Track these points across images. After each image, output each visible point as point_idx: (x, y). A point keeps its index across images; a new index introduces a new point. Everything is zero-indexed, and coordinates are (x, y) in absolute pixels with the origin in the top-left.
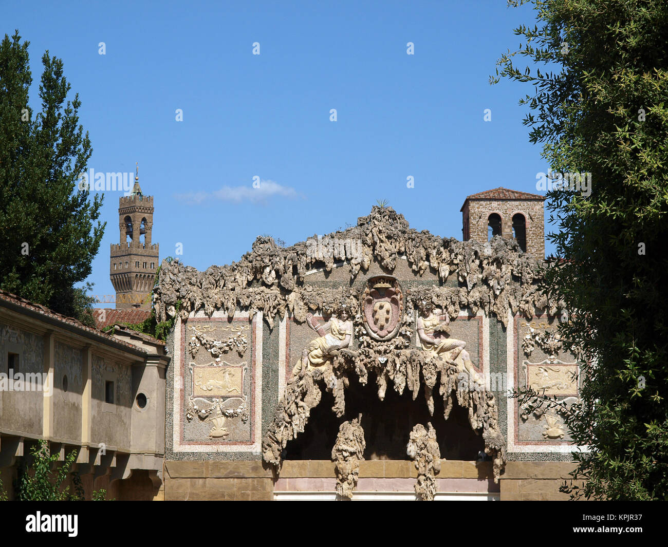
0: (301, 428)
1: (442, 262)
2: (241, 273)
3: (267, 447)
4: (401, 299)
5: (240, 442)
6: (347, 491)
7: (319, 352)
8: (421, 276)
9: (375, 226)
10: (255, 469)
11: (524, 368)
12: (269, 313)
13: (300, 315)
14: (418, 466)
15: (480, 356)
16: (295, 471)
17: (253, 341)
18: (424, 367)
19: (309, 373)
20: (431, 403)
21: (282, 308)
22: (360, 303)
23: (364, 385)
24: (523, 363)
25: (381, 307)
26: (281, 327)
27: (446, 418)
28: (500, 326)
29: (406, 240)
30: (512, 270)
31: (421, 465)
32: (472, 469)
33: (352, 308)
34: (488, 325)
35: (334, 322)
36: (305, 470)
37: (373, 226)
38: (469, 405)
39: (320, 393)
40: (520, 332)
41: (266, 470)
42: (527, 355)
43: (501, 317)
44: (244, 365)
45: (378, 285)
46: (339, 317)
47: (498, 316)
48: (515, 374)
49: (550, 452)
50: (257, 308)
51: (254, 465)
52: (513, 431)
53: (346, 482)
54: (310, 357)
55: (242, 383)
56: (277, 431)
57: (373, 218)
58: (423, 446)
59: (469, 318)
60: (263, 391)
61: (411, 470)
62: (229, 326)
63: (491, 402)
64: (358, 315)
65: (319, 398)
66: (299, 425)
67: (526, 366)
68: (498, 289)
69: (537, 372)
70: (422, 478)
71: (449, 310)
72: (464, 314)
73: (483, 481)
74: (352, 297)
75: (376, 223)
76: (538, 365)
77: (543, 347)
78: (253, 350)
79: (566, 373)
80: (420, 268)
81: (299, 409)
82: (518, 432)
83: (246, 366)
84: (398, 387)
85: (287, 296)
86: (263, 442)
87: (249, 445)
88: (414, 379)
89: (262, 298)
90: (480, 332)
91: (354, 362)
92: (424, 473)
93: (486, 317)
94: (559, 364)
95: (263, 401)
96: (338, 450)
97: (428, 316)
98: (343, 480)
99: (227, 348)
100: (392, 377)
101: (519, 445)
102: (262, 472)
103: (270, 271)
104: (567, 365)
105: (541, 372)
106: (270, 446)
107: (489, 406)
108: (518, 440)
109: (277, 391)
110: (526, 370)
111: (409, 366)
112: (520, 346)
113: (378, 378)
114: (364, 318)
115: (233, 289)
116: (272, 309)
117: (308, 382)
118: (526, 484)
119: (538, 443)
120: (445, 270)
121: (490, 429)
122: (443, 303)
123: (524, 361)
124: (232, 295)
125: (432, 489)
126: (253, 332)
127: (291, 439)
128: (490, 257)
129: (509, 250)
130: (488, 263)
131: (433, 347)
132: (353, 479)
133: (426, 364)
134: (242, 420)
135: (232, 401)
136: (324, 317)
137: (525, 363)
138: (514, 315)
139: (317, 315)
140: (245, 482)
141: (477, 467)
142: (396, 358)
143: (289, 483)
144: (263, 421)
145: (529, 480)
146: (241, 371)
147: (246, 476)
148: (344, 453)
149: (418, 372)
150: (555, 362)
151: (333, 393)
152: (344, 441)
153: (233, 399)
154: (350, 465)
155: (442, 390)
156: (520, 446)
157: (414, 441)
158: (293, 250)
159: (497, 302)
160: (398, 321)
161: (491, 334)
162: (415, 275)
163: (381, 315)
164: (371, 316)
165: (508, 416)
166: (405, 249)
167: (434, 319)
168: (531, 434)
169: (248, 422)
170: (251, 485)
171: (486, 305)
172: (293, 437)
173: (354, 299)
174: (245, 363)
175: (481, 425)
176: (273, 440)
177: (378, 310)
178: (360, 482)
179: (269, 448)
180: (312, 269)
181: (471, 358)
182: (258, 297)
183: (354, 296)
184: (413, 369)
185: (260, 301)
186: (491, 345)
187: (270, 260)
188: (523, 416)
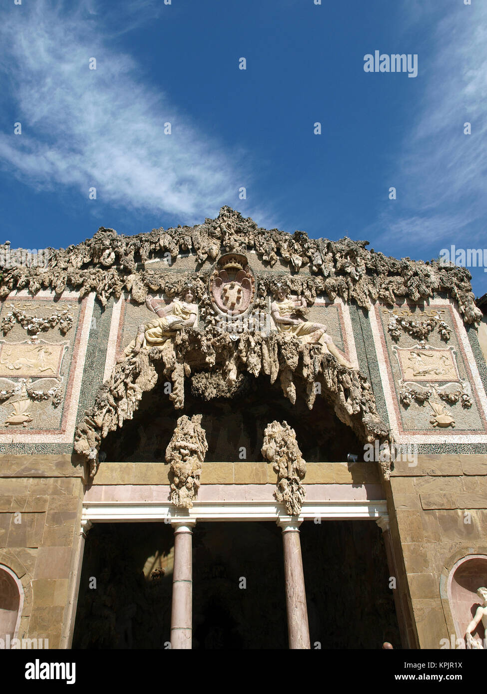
0: (129, 414)
1: (294, 253)
2: (76, 255)
3: (81, 434)
4: (253, 282)
5: (46, 431)
6: (185, 500)
7: (159, 330)
8: (272, 267)
9: (224, 221)
10: (61, 465)
11: (394, 352)
12: (103, 292)
13: (139, 294)
14: (277, 468)
15: (344, 341)
16: (114, 474)
17: (80, 320)
18: (283, 347)
19: (144, 351)
20: (292, 390)
21: (119, 288)
22: (208, 286)
23: (211, 366)
24: (392, 348)
25: (232, 287)
26: (114, 308)
27: (311, 407)
28: (361, 312)
29: (255, 236)
30: (366, 264)
31: (283, 465)
32: (344, 472)
33: (199, 289)
34: (348, 312)
35: (177, 303)
36: (129, 474)
37: (221, 221)
38: (339, 390)
39: (157, 375)
40: (384, 318)
41: (75, 466)
42: (396, 339)
43: (362, 302)
44: (65, 343)
45: (230, 265)
46: (183, 299)
47: (359, 302)
48: (386, 358)
49: (443, 443)
50: (90, 287)
51: (60, 460)
52: (395, 418)
53: (184, 488)
54: (147, 335)
55: (59, 363)
56: (97, 413)
57: (222, 216)
58: (283, 443)
59: (327, 305)
60: (85, 371)
61: (269, 474)
62: (54, 304)
63: (367, 385)
64: (206, 296)
65: (154, 381)
66: (127, 409)
67: (396, 351)
68: (357, 275)
69: (410, 357)
70: (284, 482)
71: (306, 294)
72: (321, 301)
73: (359, 488)
74: (199, 279)
75: (225, 219)
76: (409, 350)
77: (411, 333)
78: (78, 329)
79: (441, 358)
80: (272, 258)
81: (128, 391)
82: (402, 420)
83: (68, 345)
84: (252, 369)
85: (125, 277)
86: (77, 428)
87: (57, 434)
88: (272, 360)
89: (97, 278)
90: (340, 318)
91: (199, 341)
92: (286, 475)
93: (345, 304)
94: (430, 349)
95: (84, 382)
96: (175, 448)
97: (282, 301)
98: (179, 486)
99: (47, 325)
100: (245, 359)
101: (405, 434)
102: (70, 469)
103: (109, 254)
104: (440, 351)
105: (414, 357)
106: (84, 432)
107: (363, 388)
108: (404, 430)
109: (102, 372)
110: (397, 355)
111: (265, 346)
112: (386, 332)
113: (227, 363)
114: (212, 299)
115: (65, 269)
116: (106, 288)
117: (142, 360)
118: (422, 484)
119: (427, 432)
120: (298, 260)
121: (370, 414)
122: (298, 288)
123: (393, 346)
124: (64, 274)
125: (300, 496)
126: (82, 311)
127: (114, 428)
128: (343, 251)
129: (361, 247)
130: (341, 257)
131: (291, 328)
132: (194, 483)
133: (285, 343)
134: (53, 404)
135: (44, 382)
136: (165, 300)
137: (394, 348)
138: (374, 302)
139: (157, 297)
140: (43, 483)
141: (350, 470)
142: (251, 337)
143: (106, 492)
144: (81, 405)
145: (426, 478)
146: (60, 349)
147: (47, 474)
148: (182, 451)
149: (276, 352)
150: (427, 347)
151: (172, 376)
152: (183, 436)
153: (45, 380)
154: (190, 465)
155: (305, 372)
156: (407, 436)
157: (271, 437)
158: (136, 237)
159: (357, 288)
160: (251, 302)
161: (353, 319)
162: (266, 267)
163: (232, 294)
164: (220, 298)
165: (386, 402)
166: (255, 243)
167: (290, 302)
168: (416, 422)
169: (60, 407)
170: (52, 487)
171: (344, 292)
172: (118, 425)
173: (201, 281)
174: (67, 341)
175: (358, 409)
176: (91, 425)
177: (228, 290)
178: (201, 489)
179: (83, 436)
180: (155, 258)
181: (334, 341)
182: (93, 277)
183: (201, 278)
184: (271, 348)
185: (95, 281)
186: (354, 330)
187: (110, 244)
188: (405, 400)
